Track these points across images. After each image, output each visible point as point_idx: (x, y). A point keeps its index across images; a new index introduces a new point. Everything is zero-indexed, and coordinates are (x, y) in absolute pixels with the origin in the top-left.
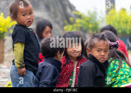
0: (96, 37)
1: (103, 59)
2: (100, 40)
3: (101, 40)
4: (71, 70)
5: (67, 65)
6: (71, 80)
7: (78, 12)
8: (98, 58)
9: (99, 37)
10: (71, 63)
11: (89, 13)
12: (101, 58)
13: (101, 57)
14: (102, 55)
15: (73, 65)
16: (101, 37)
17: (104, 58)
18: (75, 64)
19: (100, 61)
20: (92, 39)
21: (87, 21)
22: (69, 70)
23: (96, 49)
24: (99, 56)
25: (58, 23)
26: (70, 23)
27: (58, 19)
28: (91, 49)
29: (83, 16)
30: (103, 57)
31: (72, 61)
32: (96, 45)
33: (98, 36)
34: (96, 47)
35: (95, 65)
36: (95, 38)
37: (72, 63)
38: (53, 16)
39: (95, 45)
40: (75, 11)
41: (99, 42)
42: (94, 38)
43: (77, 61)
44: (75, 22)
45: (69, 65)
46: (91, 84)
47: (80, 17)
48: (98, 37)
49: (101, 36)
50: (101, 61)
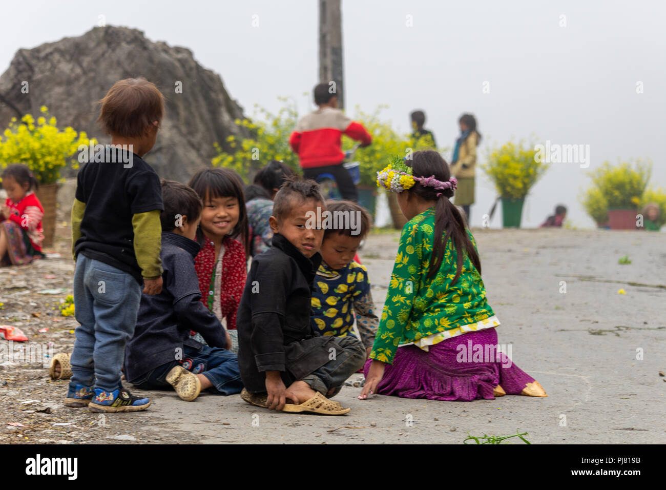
0: (294, 190)
1: (310, 248)
2: (304, 198)
3: (308, 199)
4: (210, 268)
5: (201, 254)
6: (211, 293)
7: (250, 121)
8: (298, 245)
9: (304, 191)
10: (209, 249)
11: (276, 124)
12: (304, 245)
13: (305, 242)
14: (308, 236)
15: (214, 254)
16: (308, 190)
17: (311, 246)
18: (219, 253)
19: (304, 253)
20: (284, 195)
21: (271, 147)
22: (205, 267)
23: (294, 221)
24: (302, 240)
25: (197, 148)
26: (228, 149)
27: (197, 138)
28: (279, 218)
29: (260, 133)
30: (311, 242)
31: (212, 243)
32: (293, 211)
33: (299, 188)
34: (293, 216)
35: (290, 259)
36: (293, 192)
37: (212, 248)
38: (184, 129)
39: (291, 209)
40: (243, 118)
41: (304, 204)
42: (289, 193)
43: (225, 246)
44: (240, 148)
45: (203, 255)
46: (278, 308)
47: (253, 134)
48: (301, 191)
49: (307, 187)
50: (307, 252)
